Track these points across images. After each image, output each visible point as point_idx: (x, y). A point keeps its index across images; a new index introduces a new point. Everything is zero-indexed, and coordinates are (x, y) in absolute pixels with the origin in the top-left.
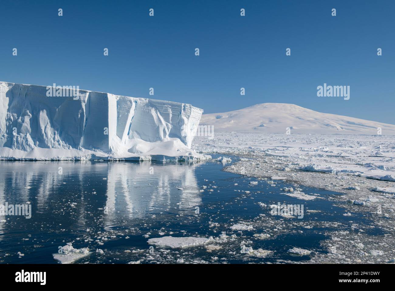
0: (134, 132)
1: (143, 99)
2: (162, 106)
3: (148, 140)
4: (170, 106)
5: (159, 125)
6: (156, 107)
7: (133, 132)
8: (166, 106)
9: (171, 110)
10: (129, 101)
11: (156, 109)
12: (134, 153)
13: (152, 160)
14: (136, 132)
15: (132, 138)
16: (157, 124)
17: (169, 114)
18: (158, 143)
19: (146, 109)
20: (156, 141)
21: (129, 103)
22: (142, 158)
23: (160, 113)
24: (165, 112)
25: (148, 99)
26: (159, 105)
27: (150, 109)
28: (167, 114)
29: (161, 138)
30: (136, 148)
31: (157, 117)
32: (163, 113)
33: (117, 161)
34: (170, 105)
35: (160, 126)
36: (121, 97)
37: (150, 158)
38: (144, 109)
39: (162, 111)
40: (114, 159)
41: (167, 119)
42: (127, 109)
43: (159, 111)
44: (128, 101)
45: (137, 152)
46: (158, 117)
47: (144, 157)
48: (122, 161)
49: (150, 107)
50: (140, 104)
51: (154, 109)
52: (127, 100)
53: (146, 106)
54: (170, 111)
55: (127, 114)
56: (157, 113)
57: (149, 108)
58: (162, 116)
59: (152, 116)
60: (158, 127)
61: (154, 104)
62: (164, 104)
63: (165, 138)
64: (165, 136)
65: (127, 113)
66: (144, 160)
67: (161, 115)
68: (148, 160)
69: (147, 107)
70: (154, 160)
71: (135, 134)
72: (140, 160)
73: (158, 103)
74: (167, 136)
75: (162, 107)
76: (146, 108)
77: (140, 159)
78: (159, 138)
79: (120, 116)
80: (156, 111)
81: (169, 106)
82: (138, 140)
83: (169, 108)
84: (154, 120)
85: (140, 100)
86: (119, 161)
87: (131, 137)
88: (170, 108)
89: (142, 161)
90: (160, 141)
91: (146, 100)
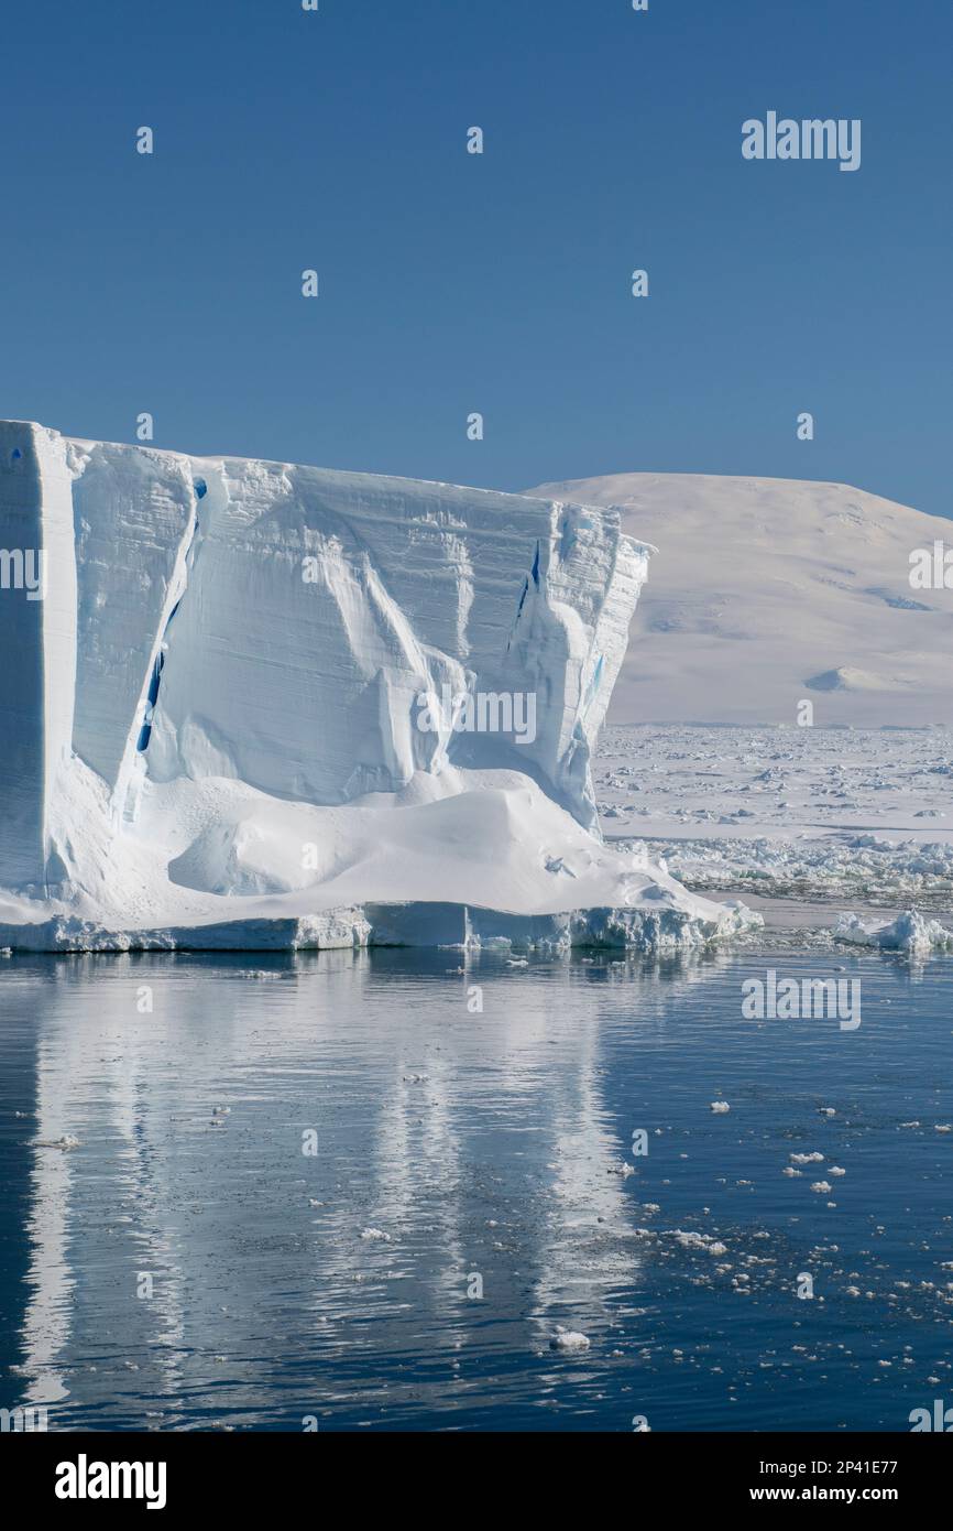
0: (190, 728)
1: (254, 466)
2: (402, 520)
3: (295, 791)
4: (463, 525)
5: (380, 672)
6: (353, 532)
7: (179, 724)
8: (429, 519)
9: (464, 553)
10: (165, 484)
11: (357, 545)
12: (219, 891)
13: (372, 947)
14: (206, 724)
15: (174, 776)
16: (362, 664)
17: (450, 585)
18: (379, 808)
19: (276, 547)
20: (356, 797)
21: (162, 498)
22: (307, 932)
23: (385, 576)
24: (420, 572)
25: (290, 466)
26: (375, 517)
27: (308, 544)
28: (437, 582)
29: (400, 773)
30: (234, 850)
31: (364, 608)
32: (403, 576)
33: (117, 952)
34: (459, 511)
35: (387, 677)
36: (105, 451)
37: (364, 928)
38: (258, 545)
39: (398, 559)
40: (95, 941)
41: (434, 629)
42: (148, 544)
43: (377, 562)
44: (157, 485)
45: (246, 882)
46: (373, 605)
47: (326, 921)
48: (155, 950)
49: (307, 532)
50: (232, 508)
51: (338, 548)
52: (150, 479)
53: (275, 525)
54: (461, 562)
55: (148, 582)
56: (361, 578)
57: (301, 537)
58: (400, 604)
59: (332, 597)
60: (376, 685)
61: (340, 509)
62: (416, 506)
63: (428, 770)
64: (428, 763)
65: (155, 581)
66: (321, 946)
67: (392, 593)
68: (349, 940)
69: (283, 527)
70: (388, 946)
71: (198, 743)
72: (296, 944)
73: (369, 498)
74: (441, 758)
75: (404, 528)
76: (276, 538)
77: (300, 933)
78: (385, 769)
79: (100, 601)
80: (357, 562)
81: (454, 523)
82: (222, 788)
83: (449, 536)
84: (340, 630)
85: (232, 472)
86: (136, 951)
87: (163, 767)
88: (460, 534)
89: (312, 950)
90: (391, 796)
91: (274, 472)
